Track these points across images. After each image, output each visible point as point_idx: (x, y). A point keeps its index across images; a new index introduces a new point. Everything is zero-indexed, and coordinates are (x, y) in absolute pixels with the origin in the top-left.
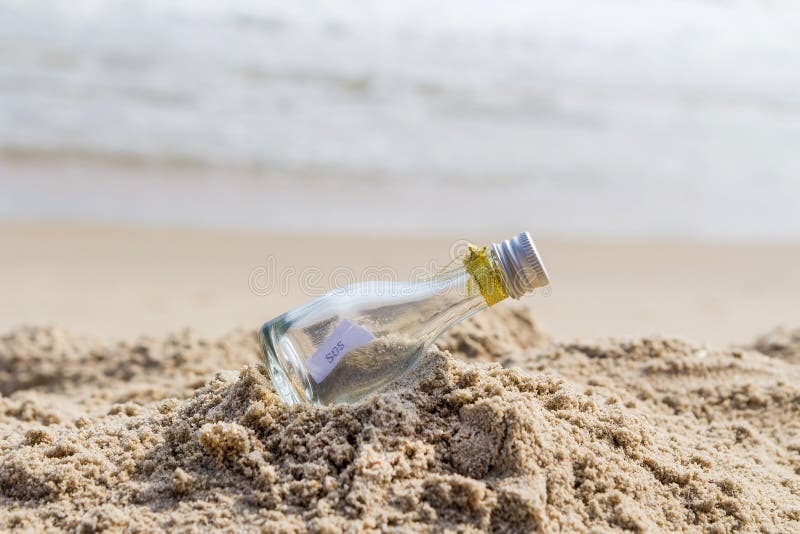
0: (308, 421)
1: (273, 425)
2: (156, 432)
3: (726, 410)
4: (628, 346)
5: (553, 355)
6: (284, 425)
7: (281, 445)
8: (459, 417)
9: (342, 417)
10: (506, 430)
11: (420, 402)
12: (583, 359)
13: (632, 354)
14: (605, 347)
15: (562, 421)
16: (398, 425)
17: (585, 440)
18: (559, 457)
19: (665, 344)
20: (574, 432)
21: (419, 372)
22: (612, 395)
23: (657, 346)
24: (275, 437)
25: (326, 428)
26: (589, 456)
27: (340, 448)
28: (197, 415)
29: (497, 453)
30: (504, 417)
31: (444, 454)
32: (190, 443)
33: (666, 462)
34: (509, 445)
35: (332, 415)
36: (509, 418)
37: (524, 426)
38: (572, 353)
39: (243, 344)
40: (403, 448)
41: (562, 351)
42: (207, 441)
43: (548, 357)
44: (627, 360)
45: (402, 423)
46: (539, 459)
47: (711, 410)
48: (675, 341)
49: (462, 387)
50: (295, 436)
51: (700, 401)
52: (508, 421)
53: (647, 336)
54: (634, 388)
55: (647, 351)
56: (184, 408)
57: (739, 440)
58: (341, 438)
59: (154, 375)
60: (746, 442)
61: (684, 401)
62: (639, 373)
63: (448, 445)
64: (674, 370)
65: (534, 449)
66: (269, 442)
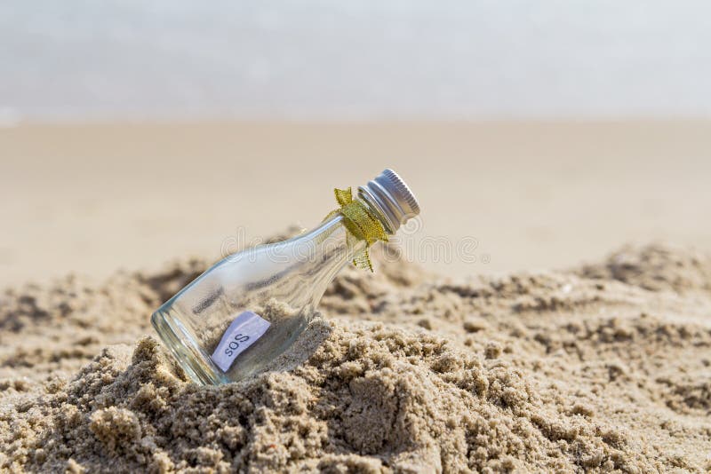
0: (198, 403)
1: (164, 407)
2: (46, 414)
3: (595, 344)
4: (497, 284)
5: (426, 296)
6: (175, 407)
7: (173, 429)
8: (350, 391)
9: (232, 398)
10: (398, 404)
11: (309, 377)
12: (455, 298)
13: (502, 292)
14: (476, 286)
15: (450, 385)
16: (290, 404)
17: (473, 404)
18: (451, 426)
19: (532, 281)
20: (463, 396)
21: (307, 345)
22: (490, 342)
23: (525, 283)
24: (166, 420)
25: (217, 410)
26: (480, 423)
27: (234, 431)
28: (86, 396)
29: (390, 428)
30: (395, 391)
31: (337, 430)
32: (80, 428)
33: (551, 417)
34: (402, 419)
35: (222, 396)
36: (401, 390)
37: (416, 398)
38: (444, 293)
39: (126, 287)
40: (296, 428)
41: (435, 292)
42: (99, 430)
43: (422, 299)
44: (498, 297)
45: (294, 401)
46: (432, 430)
47: (581, 345)
48: (541, 277)
49: (351, 359)
50: (187, 419)
51: (570, 337)
52: (399, 394)
53: (515, 273)
54: (507, 326)
55: (515, 288)
56: (73, 387)
57: (612, 379)
58: (233, 419)
59: (43, 327)
60: (619, 380)
61: (555, 337)
62: (510, 311)
63: (341, 420)
64: (543, 307)
65: (427, 421)
66: (161, 426)
